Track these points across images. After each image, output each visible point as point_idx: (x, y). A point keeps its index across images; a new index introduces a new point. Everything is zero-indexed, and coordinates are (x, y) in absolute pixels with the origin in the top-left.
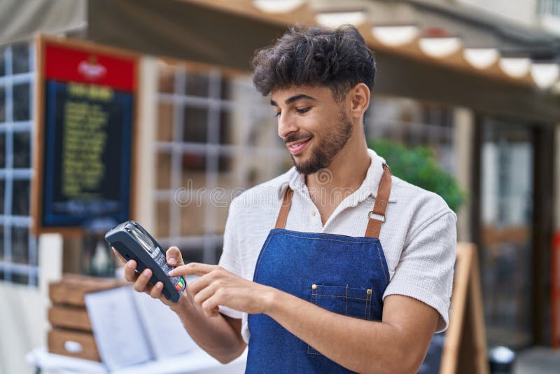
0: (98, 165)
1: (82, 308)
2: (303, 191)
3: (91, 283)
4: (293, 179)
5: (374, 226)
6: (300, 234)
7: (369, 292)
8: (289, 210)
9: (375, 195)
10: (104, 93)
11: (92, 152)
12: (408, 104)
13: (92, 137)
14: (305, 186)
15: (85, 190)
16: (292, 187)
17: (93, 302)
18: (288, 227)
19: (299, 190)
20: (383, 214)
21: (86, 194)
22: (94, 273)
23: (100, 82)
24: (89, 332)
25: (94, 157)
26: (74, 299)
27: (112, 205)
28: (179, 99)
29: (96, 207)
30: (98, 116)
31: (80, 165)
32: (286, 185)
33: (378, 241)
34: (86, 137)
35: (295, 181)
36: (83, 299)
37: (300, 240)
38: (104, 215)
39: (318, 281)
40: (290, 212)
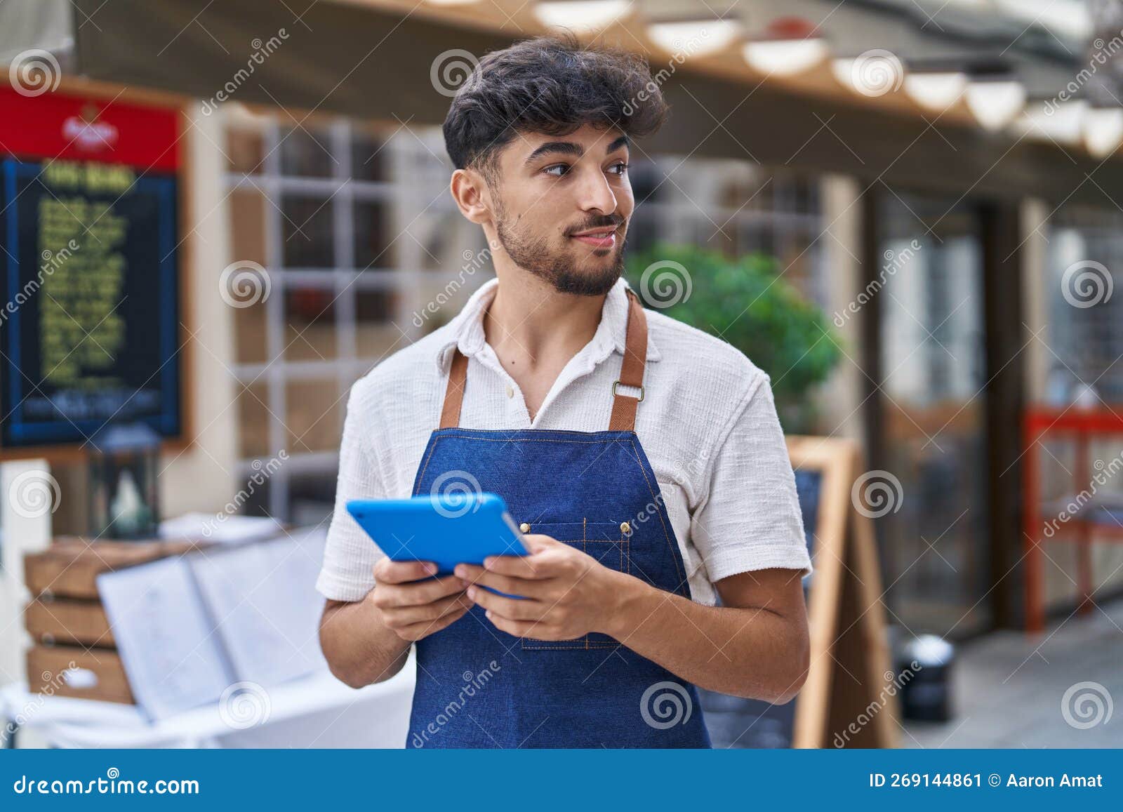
0: (112, 322)
1: (94, 601)
2: (484, 356)
3: (110, 551)
4: (464, 336)
5: (624, 409)
6: (489, 434)
7: (625, 526)
8: (464, 391)
9: (622, 349)
10: (118, 178)
11: (98, 298)
12: (740, 171)
13: (97, 268)
14: (487, 346)
15: (86, 371)
16: (464, 350)
17: (112, 588)
18: (465, 424)
19: (478, 355)
20: (637, 385)
21: (91, 381)
22: (116, 534)
23: (105, 156)
24: (110, 648)
25: (102, 307)
26: (76, 586)
27: (142, 398)
28: (272, 185)
29: (112, 404)
30: (105, 226)
31: (75, 323)
32: (453, 347)
33: (634, 437)
34: (87, 269)
35: (467, 340)
36: (94, 585)
37: (489, 445)
38: (128, 419)
39: (531, 516)
40: (466, 396)
